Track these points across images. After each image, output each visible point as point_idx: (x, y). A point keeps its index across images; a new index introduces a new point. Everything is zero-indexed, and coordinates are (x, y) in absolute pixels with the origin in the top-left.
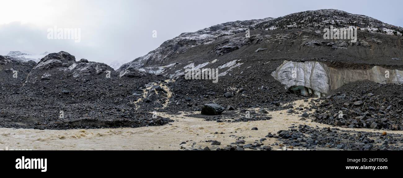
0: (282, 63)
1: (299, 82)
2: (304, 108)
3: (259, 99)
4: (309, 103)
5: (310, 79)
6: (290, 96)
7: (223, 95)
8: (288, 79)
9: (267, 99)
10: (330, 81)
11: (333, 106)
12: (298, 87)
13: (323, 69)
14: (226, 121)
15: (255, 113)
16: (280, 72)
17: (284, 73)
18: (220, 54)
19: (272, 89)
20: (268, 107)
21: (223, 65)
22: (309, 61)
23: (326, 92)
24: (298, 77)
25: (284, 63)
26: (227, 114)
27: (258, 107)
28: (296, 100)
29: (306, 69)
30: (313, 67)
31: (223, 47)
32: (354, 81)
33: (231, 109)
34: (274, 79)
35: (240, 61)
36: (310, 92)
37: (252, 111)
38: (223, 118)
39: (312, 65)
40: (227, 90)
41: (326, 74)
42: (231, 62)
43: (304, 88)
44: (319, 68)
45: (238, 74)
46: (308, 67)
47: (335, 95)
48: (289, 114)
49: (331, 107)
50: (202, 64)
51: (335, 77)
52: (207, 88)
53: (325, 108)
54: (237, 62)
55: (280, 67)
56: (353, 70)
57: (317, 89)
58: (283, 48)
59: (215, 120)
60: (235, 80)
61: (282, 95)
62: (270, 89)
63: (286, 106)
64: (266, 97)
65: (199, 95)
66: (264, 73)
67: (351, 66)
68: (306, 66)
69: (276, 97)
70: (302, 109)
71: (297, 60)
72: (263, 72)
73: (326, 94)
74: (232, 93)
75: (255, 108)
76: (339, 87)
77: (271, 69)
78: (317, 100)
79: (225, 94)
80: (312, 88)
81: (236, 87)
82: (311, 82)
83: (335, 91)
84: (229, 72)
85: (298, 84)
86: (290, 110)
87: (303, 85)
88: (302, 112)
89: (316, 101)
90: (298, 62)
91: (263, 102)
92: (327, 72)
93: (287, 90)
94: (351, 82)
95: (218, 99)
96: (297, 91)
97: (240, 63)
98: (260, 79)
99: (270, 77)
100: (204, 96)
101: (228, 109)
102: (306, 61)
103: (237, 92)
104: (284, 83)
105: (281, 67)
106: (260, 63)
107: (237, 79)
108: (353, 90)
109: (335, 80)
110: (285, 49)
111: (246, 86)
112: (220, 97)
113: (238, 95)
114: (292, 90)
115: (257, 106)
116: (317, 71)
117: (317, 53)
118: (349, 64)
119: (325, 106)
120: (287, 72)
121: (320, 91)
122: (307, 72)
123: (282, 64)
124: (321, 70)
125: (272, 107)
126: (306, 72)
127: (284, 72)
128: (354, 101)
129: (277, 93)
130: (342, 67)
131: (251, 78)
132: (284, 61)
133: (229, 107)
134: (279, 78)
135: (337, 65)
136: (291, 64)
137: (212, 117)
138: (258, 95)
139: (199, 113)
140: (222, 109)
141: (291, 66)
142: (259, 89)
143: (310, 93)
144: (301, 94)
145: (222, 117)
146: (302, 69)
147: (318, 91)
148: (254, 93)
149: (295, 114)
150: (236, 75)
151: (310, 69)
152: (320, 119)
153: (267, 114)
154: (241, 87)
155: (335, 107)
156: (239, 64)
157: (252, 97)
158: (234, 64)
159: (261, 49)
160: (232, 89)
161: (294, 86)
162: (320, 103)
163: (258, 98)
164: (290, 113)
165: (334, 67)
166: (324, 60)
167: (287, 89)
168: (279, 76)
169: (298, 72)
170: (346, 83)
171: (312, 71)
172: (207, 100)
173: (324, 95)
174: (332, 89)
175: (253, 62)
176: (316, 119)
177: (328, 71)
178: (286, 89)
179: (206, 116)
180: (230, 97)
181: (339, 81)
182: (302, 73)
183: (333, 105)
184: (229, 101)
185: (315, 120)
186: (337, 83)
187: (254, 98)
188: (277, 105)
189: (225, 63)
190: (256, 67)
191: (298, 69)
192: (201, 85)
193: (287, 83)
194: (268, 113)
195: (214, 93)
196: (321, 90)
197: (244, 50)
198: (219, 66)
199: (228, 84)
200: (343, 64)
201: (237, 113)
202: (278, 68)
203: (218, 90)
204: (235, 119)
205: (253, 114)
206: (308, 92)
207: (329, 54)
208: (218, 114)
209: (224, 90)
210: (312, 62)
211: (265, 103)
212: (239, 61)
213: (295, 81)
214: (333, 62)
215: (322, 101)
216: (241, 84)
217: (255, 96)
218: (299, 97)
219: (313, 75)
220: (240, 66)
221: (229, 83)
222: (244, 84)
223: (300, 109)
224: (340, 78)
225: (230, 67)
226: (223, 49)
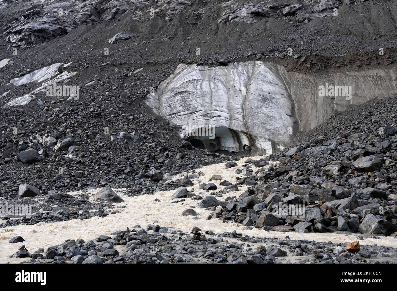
0: (173, 72)
1: (215, 119)
2: (221, 184)
3: (109, 166)
5: (243, 109)
6: (191, 154)
7: (15, 157)
8: (186, 112)
9: (131, 166)
10: (296, 109)
11: (298, 174)
13: (276, 80)
16: (168, 93)
17: (177, 98)
18: (19, 46)
19: (145, 138)
21: (23, 75)
22: (238, 60)
23: (286, 139)
24: (213, 104)
25: (177, 71)
27: (103, 186)
28: (206, 164)
29: (231, 83)
30: (248, 77)
31: (26, 26)
32: (363, 102)
34: (153, 114)
35: (69, 66)
36: (245, 141)
39: (247, 72)
40: (27, 143)
41: (283, 91)
42: (45, 68)
43: (229, 132)
44: (266, 77)
45: (61, 101)
46: (237, 77)
47: (308, 146)
51: (308, 97)
54: (61, 70)
55: (166, 82)
56: (356, 74)
57: (259, 131)
58: (176, 31)
60: (51, 116)
61: (171, 154)
62: (140, 139)
64: (128, 159)
66: (129, 97)
67: (351, 62)
68: (232, 76)
69: (154, 158)
70: (214, 188)
71: (210, 62)
72: (125, 95)
73: (285, 145)
74: (41, 152)
76: (321, 122)
77: (144, 87)
78: (262, 160)
79: (21, 154)
80: (250, 131)
81: (53, 136)
82: (244, 116)
83: (311, 134)
84: (38, 95)
85: (213, 123)
87: (226, 124)
88: (212, 193)
89: (257, 164)
90: (212, 65)
91: (120, 172)
92: (287, 86)
94: (353, 105)
96: (211, 140)
97: (69, 72)
98: (116, 113)
99: (142, 107)
101: (21, 194)
102: (233, 61)
103: (56, 147)
104: (176, 122)
105: (171, 82)
106: (119, 73)
107: (58, 115)
108: (358, 128)
109: (310, 105)
110: (180, 34)
111: (79, 131)
112: (6, 162)
113: (56, 157)
114: (197, 138)
115: (103, 183)
116: (259, 87)
117: (258, 37)
118: (344, 59)
119: (278, 174)
120: (185, 94)
121: (271, 137)
122: (235, 91)
123: (173, 73)
124: (270, 83)
126: (232, 92)
127: (177, 94)
128: (356, 158)
129: (158, 149)
130: (326, 67)
131: (94, 111)
132: (178, 67)
133: (23, 189)
134: (165, 111)
135: (311, 64)
136: (195, 72)
138: (108, 156)
141: (194, 78)
142: (112, 138)
143: (245, 145)
144: (223, 149)
146: (223, 83)
147: (265, 139)
148: (98, 151)
149: (192, 199)
150: (55, 103)
151: (242, 82)
154: (65, 135)
156: (65, 75)
157: (92, 162)
158: (53, 74)
159: (122, 36)
160: (41, 141)
162: (267, 167)
163: (108, 163)
164: (180, 200)
165: (305, 72)
166: (276, 54)
167: (186, 138)
168: (164, 105)
169: (211, 91)
170: (339, 110)
171: (247, 86)
173: (282, 148)
174: (301, 130)
175: (102, 69)
177: (288, 84)
178: (182, 136)
180: (32, 161)
181: (318, 105)
182: (223, 93)
183: (295, 172)
184: (28, 171)
186: (315, 114)
187: (98, 163)
188: (156, 179)
189: (29, 72)
190: (109, 82)
191: (212, 84)
193: (186, 123)
194: (121, 201)
196: (273, 133)
197: (80, 36)
198: (13, 77)
199: (31, 127)
200: (327, 59)
202: (163, 85)
205: (78, 205)
206: (239, 141)
207: (290, 37)
209: (20, 143)
210: (247, 63)
212: (66, 66)
213: (204, 116)
214: (300, 57)
215: (274, 163)
216: (66, 126)
217: (100, 157)
218: (214, 156)
219: (251, 97)
220: (66, 81)
221: (35, 125)
222: (74, 126)
225: (42, 82)
226: (27, 33)
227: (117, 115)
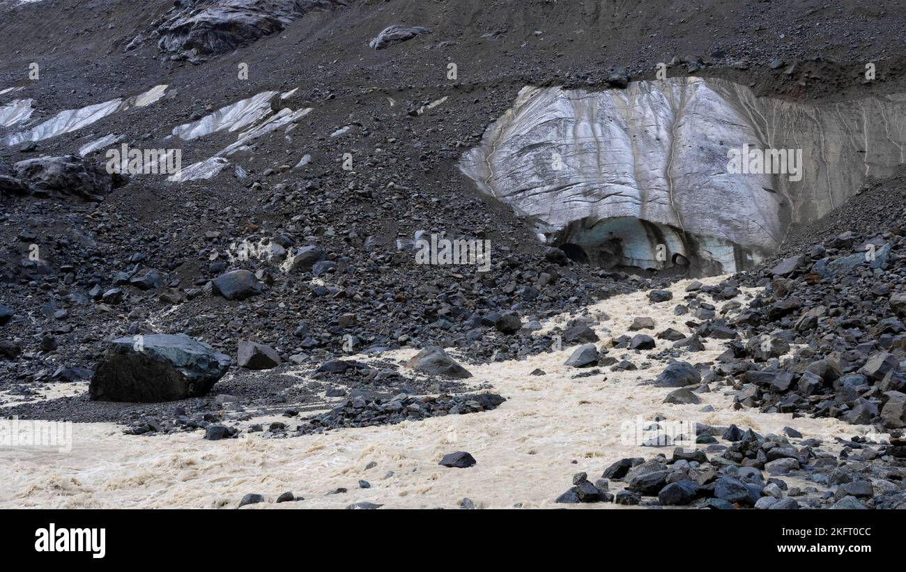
0: (511, 103)
1: (608, 199)
2: (661, 336)
3: (404, 302)
4: (681, 310)
5: (667, 177)
6: (568, 273)
7: (208, 286)
8: (547, 188)
9: (448, 301)
11: (827, 314)
12: (605, 226)
13: (734, 116)
14: (256, 428)
15: (396, 377)
16: (506, 149)
17: (525, 157)
18: (185, 58)
20: (456, 344)
21: (198, 118)
22: (647, 76)
23: (766, 240)
24: (604, 169)
25: (519, 102)
26: (244, 391)
27: (403, 344)
28: (605, 295)
30: (674, 110)
31: (198, 18)
33: (259, 361)
34: (477, 192)
35: (291, 97)
37: (380, 365)
38: (233, 413)
39: (671, 100)
40: (226, 257)
42: (241, 103)
43: (641, 226)
44: (711, 109)
45: (284, 170)
46: (649, 112)
47: (822, 254)
48: (581, 375)
49: (815, 319)
50: (81, 112)
52: (112, 247)
53: (778, 330)
54: (276, 105)
55: (499, 124)
57: (706, 225)
58: (510, 19)
59: (194, 427)
60: (269, 201)
61: (527, 275)
63: (557, 329)
64: (439, 286)
65: (62, 286)
66: (424, 158)
70: (648, 344)
71: (589, 81)
72: (416, 155)
73: (765, 253)
74: (258, 276)
75: (391, 348)
77: (454, 136)
78: (723, 285)
79: (219, 279)
80: (686, 225)
81: (278, 241)
82: (672, 193)
83: (820, 229)
84: (236, 158)
85: (605, 210)
86: (586, 352)
87: (632, 210)
88: (649, 357)
89: (716, 293)
90: (593, 87)
91: (430, 315)
93: (547, 244)
95: (175, 308)
96: (601, 245)
97: (294, 109)
98: (401, 192)
99: (453, 180)
100: (94, 292)
101: (243, 362)
102: (636, 79)
103: (286, 266)
104: (527, 208)
105: (508, 126)
106: (397, 109)
107: (283, 198)
110: (519, 24)
111: (330, 231)
112: (190, 297)
113: (290, 284)
114: (574, 241)
115: (402, 338)
117: (684, 27)
119: (777, 315)
120: (542, 150)
121: (732, 237)
122: (648, 141)
123: (511, 107)
124: (721, 122)
125: (480, 339)
126: (640, 142)
127: (523, 150)
130: (840, 87)
131: (356, 188)
132: (521, 93)
133: (246, 352)
134: (502, 186)
135: (808, 80)
136: (559, 103)
137: (165, 410)
138: (397, 282)
139: (70, 394)
140: (216, 364)
141: (558, 114)
142: (399, 245)
143: (676, 255)
144: (628, 263)
145: (220, 407)
146: (620, 125)
147: (720, 240)
148: (375, 271)
149: (614, 370)
150: (272, 173)
152: (783, 393)
153: (465, 381)
154: (302, 240)
155: (840, 319)
156: (287, 116)
157: (366, 295)
158: (260, 114)
159: (398, 32)
161: (584, 220)
162: (743, 301)
163: (401, 296)
165: (795, 97)
166: (729, 61)
167: (551, 240)
168: (500, 173)
171: (673, 129)
172: (110, 317)
173: (757, 259)
174: (798, 220)
175: (362, 101)
176: (760, 394)
177: (761, 123)
178: (542, 237)
179: (126, 410)
180: (245, 295)
184: (241, 316)
185: (753, 398)
187: (380, 297)
188: (508, 329)
189: (210, 112)
190: (380, 128)
191: (597, 126)
192: (76, 233)
193: (547, 210)
194: (467, 375)
195: (149, 274)
196: (736, 229)
197: (308, 35)
198: (178, 123)
199: (230, 224)
200: (842, 69)
201: (296, 381)
202: (492, 132)
203: (178, 261)
204: (303, 414)
205: (387, 384)
208: (193, 396)
209: (212, 258)
211: (442, 322)
212: (284, 96)
213: (585, 194)
214: (783, 66)
215: (753, 291)
216: (301, 221)
217: (383, 285)
218: (616, 278)
219: (683, 152)
220: (291, 128)
221: (239, 221)
222: (318, 221)
223: (638, 342)
224: (834, 150)
225: (238, 131)
226: (200, 32)
227: (405, 196)
